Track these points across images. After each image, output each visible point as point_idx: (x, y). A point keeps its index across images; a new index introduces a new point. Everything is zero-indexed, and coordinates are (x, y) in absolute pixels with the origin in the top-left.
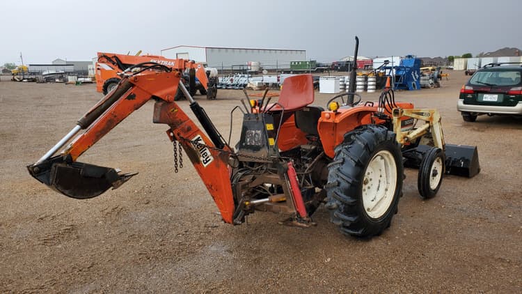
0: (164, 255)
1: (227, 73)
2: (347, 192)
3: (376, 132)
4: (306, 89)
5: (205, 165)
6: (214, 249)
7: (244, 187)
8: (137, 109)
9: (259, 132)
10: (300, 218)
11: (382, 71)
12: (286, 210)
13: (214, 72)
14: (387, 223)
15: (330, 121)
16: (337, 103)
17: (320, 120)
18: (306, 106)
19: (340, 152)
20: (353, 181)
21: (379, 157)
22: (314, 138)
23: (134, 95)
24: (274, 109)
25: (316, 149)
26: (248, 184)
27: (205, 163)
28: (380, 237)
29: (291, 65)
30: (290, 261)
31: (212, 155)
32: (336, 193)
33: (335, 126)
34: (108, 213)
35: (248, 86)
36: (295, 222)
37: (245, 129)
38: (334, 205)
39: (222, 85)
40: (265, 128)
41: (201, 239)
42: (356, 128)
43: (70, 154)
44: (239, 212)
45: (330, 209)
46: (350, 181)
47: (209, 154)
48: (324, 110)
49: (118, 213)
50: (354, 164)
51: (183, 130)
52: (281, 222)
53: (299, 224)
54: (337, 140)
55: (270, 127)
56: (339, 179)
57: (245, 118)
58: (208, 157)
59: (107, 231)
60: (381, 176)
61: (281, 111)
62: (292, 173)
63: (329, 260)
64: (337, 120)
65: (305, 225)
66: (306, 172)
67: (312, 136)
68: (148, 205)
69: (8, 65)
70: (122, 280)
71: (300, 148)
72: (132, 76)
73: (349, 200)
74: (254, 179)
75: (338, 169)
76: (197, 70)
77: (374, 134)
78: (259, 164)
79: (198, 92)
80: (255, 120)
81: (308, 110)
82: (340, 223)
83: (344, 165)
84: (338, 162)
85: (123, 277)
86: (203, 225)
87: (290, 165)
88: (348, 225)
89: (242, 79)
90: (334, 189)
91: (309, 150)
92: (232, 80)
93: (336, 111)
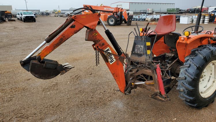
0: (91, 103)
1: (137, 14)
2: (190, 84)
3: (212, 50)
4: (172, 23)
5: (111, 64)
6: (115, 103)
7: (131, 75)
8: (76, 33)
9: (142, 46)
10: (161, 95)
11: (213, 13)
12: (153, 89)
13: (131, 13)
14: (212, 100)
15: (184, 42)
16: (189, 32)
17: (178, 41)
18: (170, 33)
19: (188, 60)
20: (194, 78)
21: (212, 64)
22: (174, 50)
23: (75, 26)
24: (152, 33)
25: (174, 56)
26: (134, 73)
27: (111, 62)
28: (206, 108)
29: (167, 10)
30: (154, 116)
31: (115, 58)
32: (183, 83)
33: (186, 45)
34: (73, 78)
35: (146, 19)
36: (158, 97)
37: (135, 44)
38: (182, 89)
39: (134, 19)
40: (145, 44)
41: (111, 97)
42: (199, 47)
43: (40, 56)
44: (128, 88)
45: (179, 91)
46: (193, 77)
47: (113, 57)
48: (181, 36)
49: (77, 78)
50: (196, 68)
51: (100, 45)
52: (151, 95)
53: (160, 98)
54: (187, 53)
55: (149, 44)
56: (186, 76)
57: (135, 38)
58: (113, 59)
59: (70, 87)
60: (211, 74)
61: (156, 35)
62: (159, 71)
63: (175, 119)
64: (188, 42)
65: (163, 99)
66: (167, 69)
67: (173, 49)
68: (91, 76)
69: (54, 10)
70: (69, 116)
71: (165, 55)
72: (73, 15)
73: (191, 88)
74: (137, 71)
75: (186, 70)
76: (123, 12)
77: (210, 51)
78: (141, 63)
79: (123, 22)
80: (141, 40)
81: (172, 35)
82: (184, 99)
83: (189, 68)
84: (187, 66)
85: (70, 114)
86: (113, 89)
87: (158, 66)
88: (189, 101)
89: (143, 16)
90: (182, 81)
91: (171, 56)
92: (139, 17)
93: (188, 36)
